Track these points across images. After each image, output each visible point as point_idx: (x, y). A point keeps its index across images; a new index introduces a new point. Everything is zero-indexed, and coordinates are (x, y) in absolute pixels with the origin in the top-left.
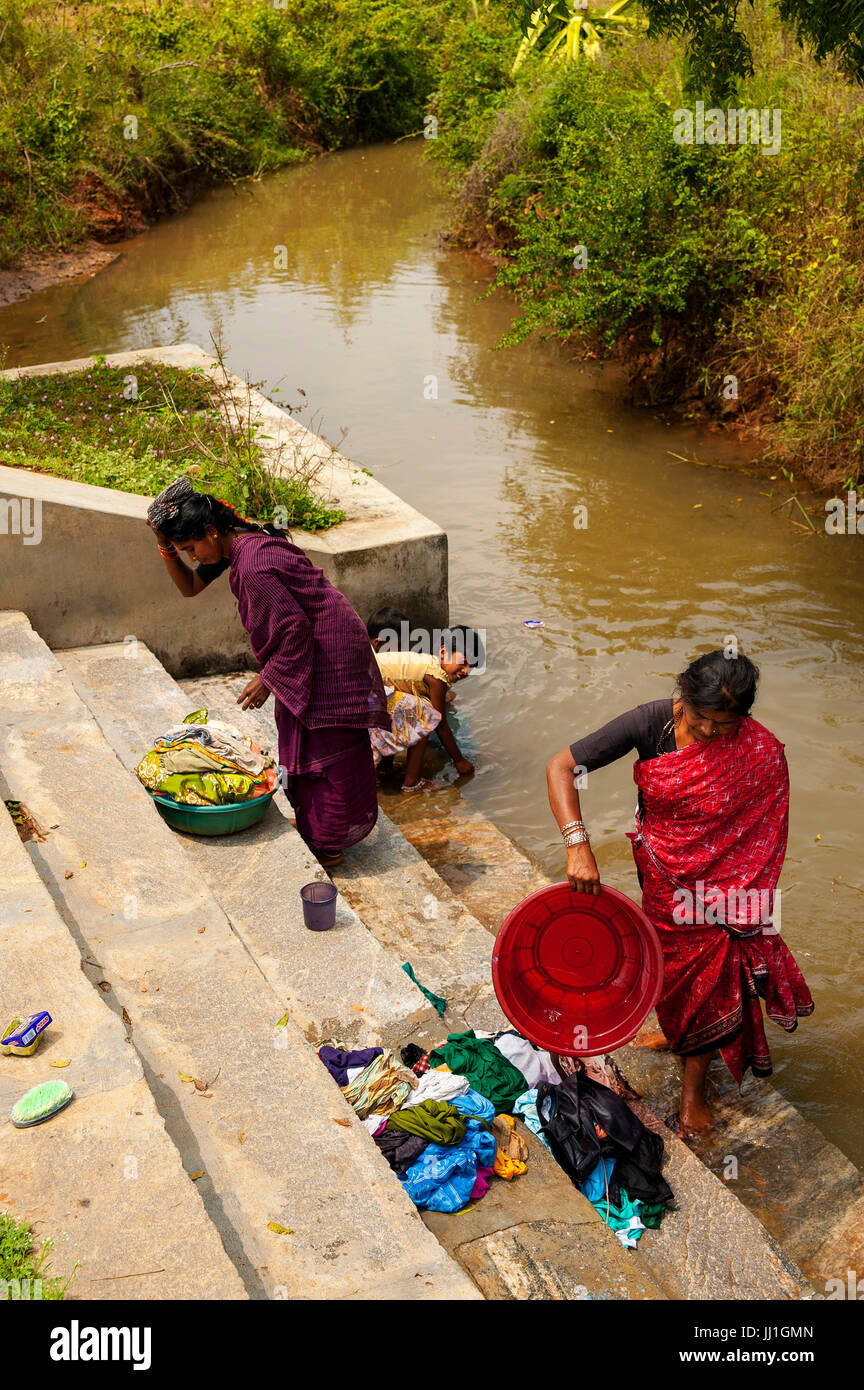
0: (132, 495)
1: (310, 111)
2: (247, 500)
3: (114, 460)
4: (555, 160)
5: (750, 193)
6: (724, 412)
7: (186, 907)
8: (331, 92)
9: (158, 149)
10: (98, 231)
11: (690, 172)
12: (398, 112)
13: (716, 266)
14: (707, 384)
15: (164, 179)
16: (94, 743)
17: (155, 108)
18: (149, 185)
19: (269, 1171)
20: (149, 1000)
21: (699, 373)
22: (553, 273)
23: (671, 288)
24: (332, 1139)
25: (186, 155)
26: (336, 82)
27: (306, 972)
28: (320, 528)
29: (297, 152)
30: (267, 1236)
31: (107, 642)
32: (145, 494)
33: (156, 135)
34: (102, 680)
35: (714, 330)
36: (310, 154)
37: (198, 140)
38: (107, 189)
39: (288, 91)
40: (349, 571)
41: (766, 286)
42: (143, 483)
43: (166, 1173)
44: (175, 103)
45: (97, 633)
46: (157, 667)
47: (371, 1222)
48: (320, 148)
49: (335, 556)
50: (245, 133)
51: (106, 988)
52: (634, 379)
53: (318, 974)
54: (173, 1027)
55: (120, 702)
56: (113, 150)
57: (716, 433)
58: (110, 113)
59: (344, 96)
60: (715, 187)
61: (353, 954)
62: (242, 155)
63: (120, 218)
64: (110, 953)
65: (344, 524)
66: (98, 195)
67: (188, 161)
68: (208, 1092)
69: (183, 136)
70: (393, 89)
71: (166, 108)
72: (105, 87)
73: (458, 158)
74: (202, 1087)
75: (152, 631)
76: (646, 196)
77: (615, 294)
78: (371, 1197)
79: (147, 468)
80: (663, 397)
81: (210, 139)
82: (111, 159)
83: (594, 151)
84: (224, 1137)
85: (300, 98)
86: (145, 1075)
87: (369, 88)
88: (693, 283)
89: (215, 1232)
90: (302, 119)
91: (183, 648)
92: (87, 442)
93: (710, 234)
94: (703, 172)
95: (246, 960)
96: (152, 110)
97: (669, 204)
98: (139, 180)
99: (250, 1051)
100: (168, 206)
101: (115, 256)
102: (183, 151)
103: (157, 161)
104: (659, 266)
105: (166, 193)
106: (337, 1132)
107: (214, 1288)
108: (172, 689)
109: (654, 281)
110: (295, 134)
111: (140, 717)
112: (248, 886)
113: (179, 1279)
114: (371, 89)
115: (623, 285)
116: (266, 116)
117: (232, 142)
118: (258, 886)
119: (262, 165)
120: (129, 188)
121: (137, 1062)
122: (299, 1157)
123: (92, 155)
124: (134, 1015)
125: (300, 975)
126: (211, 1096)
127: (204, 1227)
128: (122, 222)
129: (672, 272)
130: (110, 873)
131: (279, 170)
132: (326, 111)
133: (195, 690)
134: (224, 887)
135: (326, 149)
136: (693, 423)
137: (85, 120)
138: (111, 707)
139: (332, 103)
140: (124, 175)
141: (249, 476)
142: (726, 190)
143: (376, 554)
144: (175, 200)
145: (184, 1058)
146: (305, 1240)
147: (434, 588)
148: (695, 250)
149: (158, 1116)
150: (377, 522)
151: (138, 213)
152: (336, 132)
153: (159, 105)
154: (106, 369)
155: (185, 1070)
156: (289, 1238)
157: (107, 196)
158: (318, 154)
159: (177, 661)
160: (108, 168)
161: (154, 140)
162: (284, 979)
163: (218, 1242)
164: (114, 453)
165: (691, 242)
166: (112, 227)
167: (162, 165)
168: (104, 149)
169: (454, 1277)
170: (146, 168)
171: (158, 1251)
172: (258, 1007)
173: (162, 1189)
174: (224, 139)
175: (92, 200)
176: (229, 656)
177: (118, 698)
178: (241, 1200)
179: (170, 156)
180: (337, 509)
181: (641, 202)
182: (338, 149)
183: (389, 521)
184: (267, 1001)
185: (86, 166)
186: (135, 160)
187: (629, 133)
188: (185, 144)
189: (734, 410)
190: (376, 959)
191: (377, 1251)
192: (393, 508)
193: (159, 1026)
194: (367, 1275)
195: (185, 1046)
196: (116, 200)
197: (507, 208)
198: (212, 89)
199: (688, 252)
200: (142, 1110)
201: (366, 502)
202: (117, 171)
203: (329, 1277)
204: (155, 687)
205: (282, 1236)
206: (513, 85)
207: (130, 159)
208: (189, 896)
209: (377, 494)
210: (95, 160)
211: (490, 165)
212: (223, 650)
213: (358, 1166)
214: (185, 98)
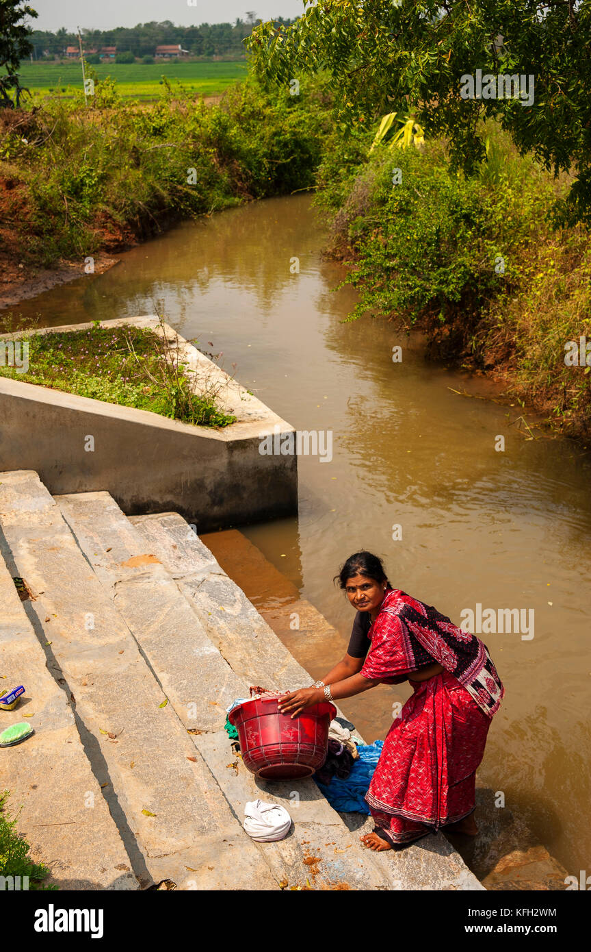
0: (107, 403)
1: (246, 174)
2: (175, 408)
3: (97, 382)
4: (383, 208)
5: (505, 231)
6: (486, 364)
7: (113, 640)
8: (260, 163)
9: (147, 197)
10: (107, 246)
11: (467, 217)
12: (302, 175)
13: (482, 274)
14: (474, 346)
15: (151, 215)
16: (70, 547)
17: (147, 171)
18: (141, 218)
19: (146, 783)
20: (87, 689)
21: (471, 339)
22: (380, 276)
23: (452, 287)
24: (184, 768)
25: (165, 201)
26: (263, 157)
27: (185, 682)
28: (220, 426)
29: (237, 200)
30: (141, 816)
31: (86, 492)
32: (114, 403)
33: (146, 187)
34: (81, 513)
35: (479, 314)
36: (245, 201)
37: (173, 191)
38: (114, 220)
39: (232, 162)
40: (236, 453)
41: (511, 287)
42: (113, 397)
43: (81, 774)
44: (161, 169)
45: (81, 485)
46: (115, 506)
47: (202, 812)
48: (251, 197)
49: (227, 443)
50: (203, 188)
51: (63, 682)
52: (431, 343)
53: (192, 683)
54: (100, 704)
55: (91, 526)
56: (119, 197)
57: (480, 376)
58: (119, 174)
59: (267, 166)
60: (481, 226)
61: (214, 673)
62: (201, 201)
63: (121, 238)
64: (67, 664)
65: (235, 424)
66: (108, 224)
67: (166, 204)
68: (116, 740)
69: (164, 189)
70: (299, 162)
71: (154, 171)
72: (116, 158)
73: (333, 205)
74: (113, 736)
75: (114, 485)
76: (438, 231)
77: (416, 290)
78: (204, 799)
79: (117, 388)
80: (449, 354)
81: (181, 191)
82: (118, 202)
83: (407, 203)
84: (122, 764)
85: (239, 165)
86: (76, 723)
87: (284, 161)
88: (467, 284)
89: (106, 804)
90: (240, 179)
91: (133, 496)
92: (83, 372)
93: (478, 254)
94: (474, 217)
95: (146, 670)
96: (144, 173)
97: (453, 236)
98: (135, 215)
99: (143, 719)
100: (152, 232)
101: (117, 262)
102: (163, 198)
103: (147, 204)
104: (445, 273)
105: (152, 223)
106: (188, 764)
107: (102, 833)
108: (123, 520)
109: (441, 282)
110: (236, 188)
111: (102, 535)
112: (155, 633)
113: (83, 827)
114: (285, 162)
115: (422, 285)
116: (218, 177)
117: (195, 193)
118: (162, 633)
119: (213, 207)
120: (128, 220)
121: (72, 716)
122: (165, 776)
123: (105, 200)
124: (77, 697)
125: (181, 683)
126: (117, 742)
127: (100, 802)
128: (122, 241)
129: (453, 277)
130: (72, 620)
131: (224, 210)
132: (256, 174)
133: (139, 522)
134: (141, 633)
135: (255, 197)
136: (466, 370)
137: (103, 179)
138: (85, 529)
139: (260, 170)
140: (125, 212)
141: (177, 393)
142: (489, 228)
143: (252, 443)
144: (157, 227)
145: (104, 721)
146: (162, 820)
147: (288, 465)
148: (468, 264)
149: (81, 744)
150: (255, 423)
151: (133, 236)
152: (262, 187)
153: (150, 170)
154: (100, 329)
155: (104, 728)
156: (153, 819)
157: (114, 225)
158: (249, 200)
159: (129, 505)
160: (115, 208)
161: (145, 190)
162: (172, 685)
163: (107, 809)
164: (98, 379)
165: (466, 260)
166: (116, 244)
167: (149, 206)
168: (113, 196)
169: (245, 842)
170: (139, 208)
171: (73, 813)
172: (150, 696)
173: (79, 781)
174: (190, 191)
175: (103, 227)
176: (161, 502)
177: (90, 524)
178: (128, 797)
179: (155, 201)
180: (232, 415)
181: (435, 234)
182: (263, 198)
183: (263, 422)
184: (156, 692)
185: (101, 206)
186: (132, 203)
187: (430, 193)
188: (165, 193)
189: (492, 363)
190: (227, 676)
191: (203, 827)
192: (266, 416)
193: (91, 704)
194: (196, 840)
195: (105, 715)
196: (120, 227)
197: (360, 236)
198: (183, 160)
199: (464, 265)
200: (71, 741)
201: (250, 412)
202: (121, 209)
203: (173, 840)
204: (112, 518)
205: (150, 817)
206: (367, 162)
207: (129, 202)
208: (117, 634)
209: (256, 406)
210: (107, 203)
211: (350, 210)
212: (157, 498)
213: (198, 782)
214: (167, 166)
